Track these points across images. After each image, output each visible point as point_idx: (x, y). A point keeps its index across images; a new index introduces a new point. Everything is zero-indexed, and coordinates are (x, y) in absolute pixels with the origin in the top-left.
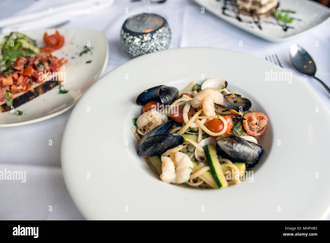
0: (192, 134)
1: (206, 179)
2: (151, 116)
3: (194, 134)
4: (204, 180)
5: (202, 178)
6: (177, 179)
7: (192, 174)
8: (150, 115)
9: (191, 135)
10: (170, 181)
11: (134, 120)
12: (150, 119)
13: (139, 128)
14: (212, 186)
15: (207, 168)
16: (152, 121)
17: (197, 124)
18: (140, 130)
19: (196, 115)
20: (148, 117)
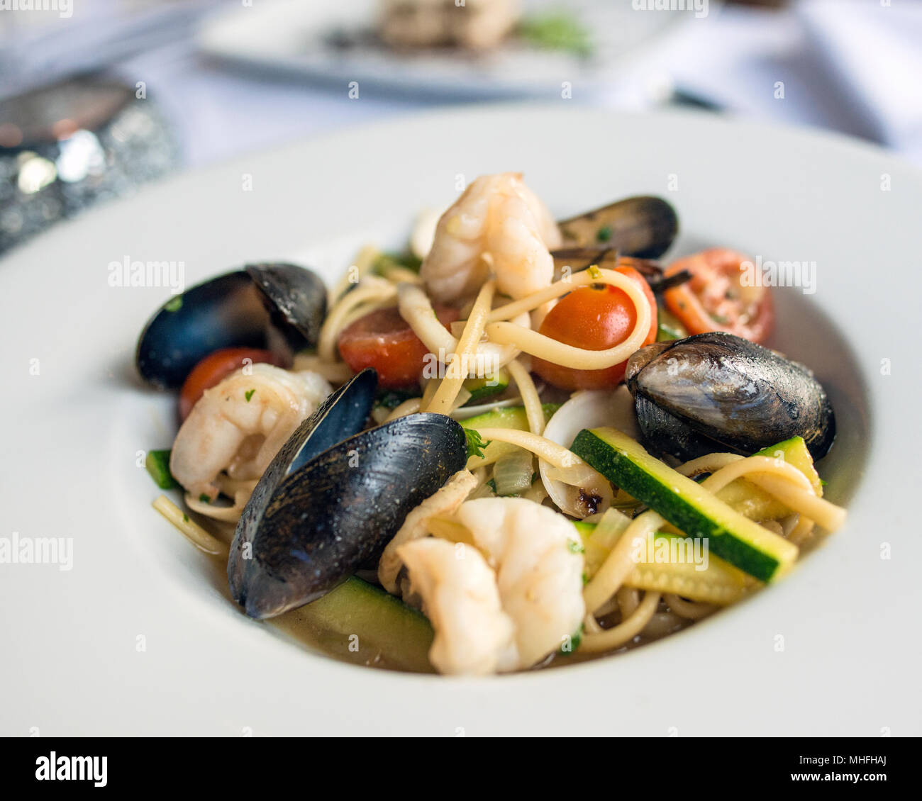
0: (490, 412)
1: (672, 574)
2: (249, 396)
3: (500, 408)
4: (662, 583)
5: (647, 581)
6: (519, 637)
7: (588, 580)
8: (241, 393)
9: (486, 417)
10: (491, 664)
11: (154, 464)
12: (248, 414)
13: (196, 491)
14: (716, 594)
15: (649, 522)
16: (259, 423)
17: (503, 344)
18: (204, 499)
19: (480, 311)
20: (229, 408)
